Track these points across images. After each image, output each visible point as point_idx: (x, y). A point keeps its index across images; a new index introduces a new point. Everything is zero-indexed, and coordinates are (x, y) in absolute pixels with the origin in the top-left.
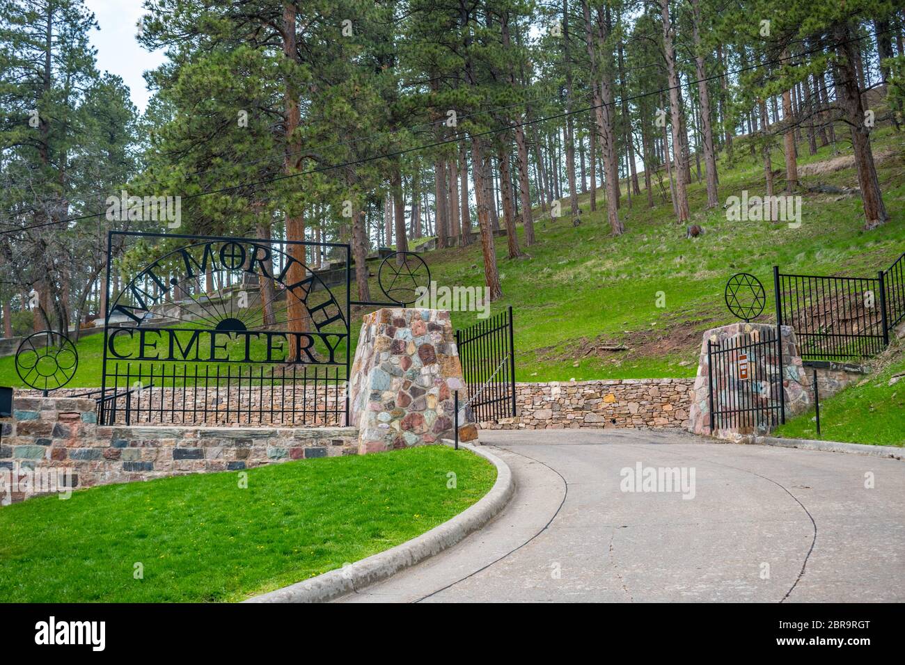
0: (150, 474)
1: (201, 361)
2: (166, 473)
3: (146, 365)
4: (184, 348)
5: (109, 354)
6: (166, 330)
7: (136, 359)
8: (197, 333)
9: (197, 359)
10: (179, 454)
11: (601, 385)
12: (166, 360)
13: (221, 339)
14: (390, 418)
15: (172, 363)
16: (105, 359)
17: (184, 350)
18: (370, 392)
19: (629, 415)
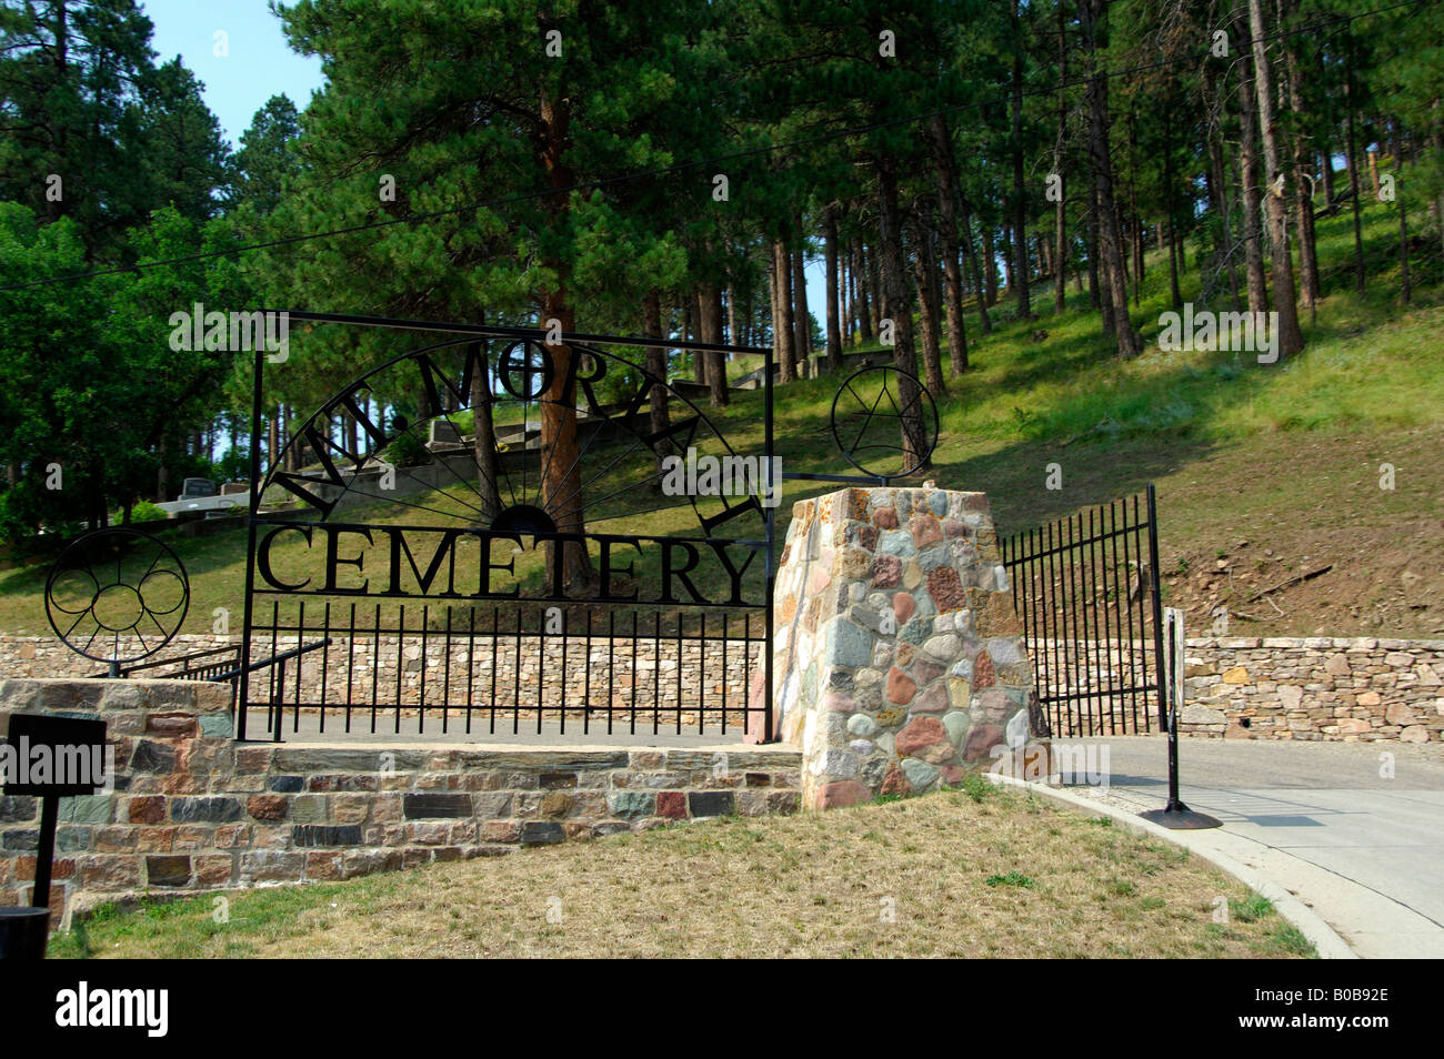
0: (354, 853)
1: (459, 597)
2: (390, 850)
3: (341, 604)
4: (423, 568)
5: (260, 582)
6: (385, 529)
7: (319, 592)
8: (451, 536)
9: (451, 594)
10: (419, 806)
11: (1217, 647)
12: (383, 595)
13: (501, 548)
14: (872, 726)
15: (396, 602)
16: (250, 590)
17: (422, 574)
18: (827, 670)
19: (1280, 711)
